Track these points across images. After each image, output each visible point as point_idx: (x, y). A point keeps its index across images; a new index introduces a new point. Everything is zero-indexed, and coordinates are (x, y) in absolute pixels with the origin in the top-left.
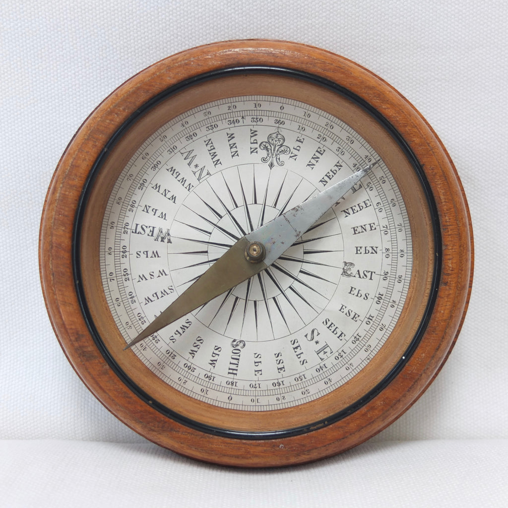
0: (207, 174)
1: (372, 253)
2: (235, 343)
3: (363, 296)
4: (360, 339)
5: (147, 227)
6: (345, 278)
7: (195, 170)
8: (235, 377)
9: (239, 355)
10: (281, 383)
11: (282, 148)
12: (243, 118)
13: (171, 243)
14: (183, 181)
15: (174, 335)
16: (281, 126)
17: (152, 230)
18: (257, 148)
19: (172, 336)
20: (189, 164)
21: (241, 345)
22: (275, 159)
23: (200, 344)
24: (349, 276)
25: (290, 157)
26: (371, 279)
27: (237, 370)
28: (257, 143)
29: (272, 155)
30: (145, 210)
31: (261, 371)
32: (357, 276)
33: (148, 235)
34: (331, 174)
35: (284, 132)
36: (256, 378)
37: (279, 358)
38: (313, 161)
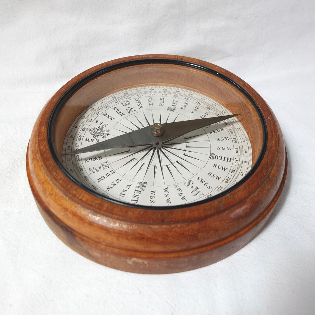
0: (106, 163)
1: (164, 100)
2: (212, 158)
3: (186, 104)
4: (209, 107)
5: (134, 194)
6: (176, 111)
7: (102, 168)
8: (232, 158)
9: (219, 157)
10: (234, 139)
11: (99, 129)
12: (77, 144)
13: (147, 182)
14: (108, 175)
15: (207, 186)
16: (86, 128)
17: (137, 191)
18: (96, 140)
19: (208, 188)
20: (98, 171)
21: (213, 155)
22: (104, 133)
23: (212, 174)
24: (175, 109)
25: (105, 126)
26: (177, 101)
27: (228, 158)
28: (93, 139)
29: (102, 133)
30: (123, 196)
31: (228, 147)
32: (175, 106)
33: (140, 194)
34: (119, 111)
35: (90, 128)
36: (232, 150)
37: (220, 139)
38: (110, 118)
